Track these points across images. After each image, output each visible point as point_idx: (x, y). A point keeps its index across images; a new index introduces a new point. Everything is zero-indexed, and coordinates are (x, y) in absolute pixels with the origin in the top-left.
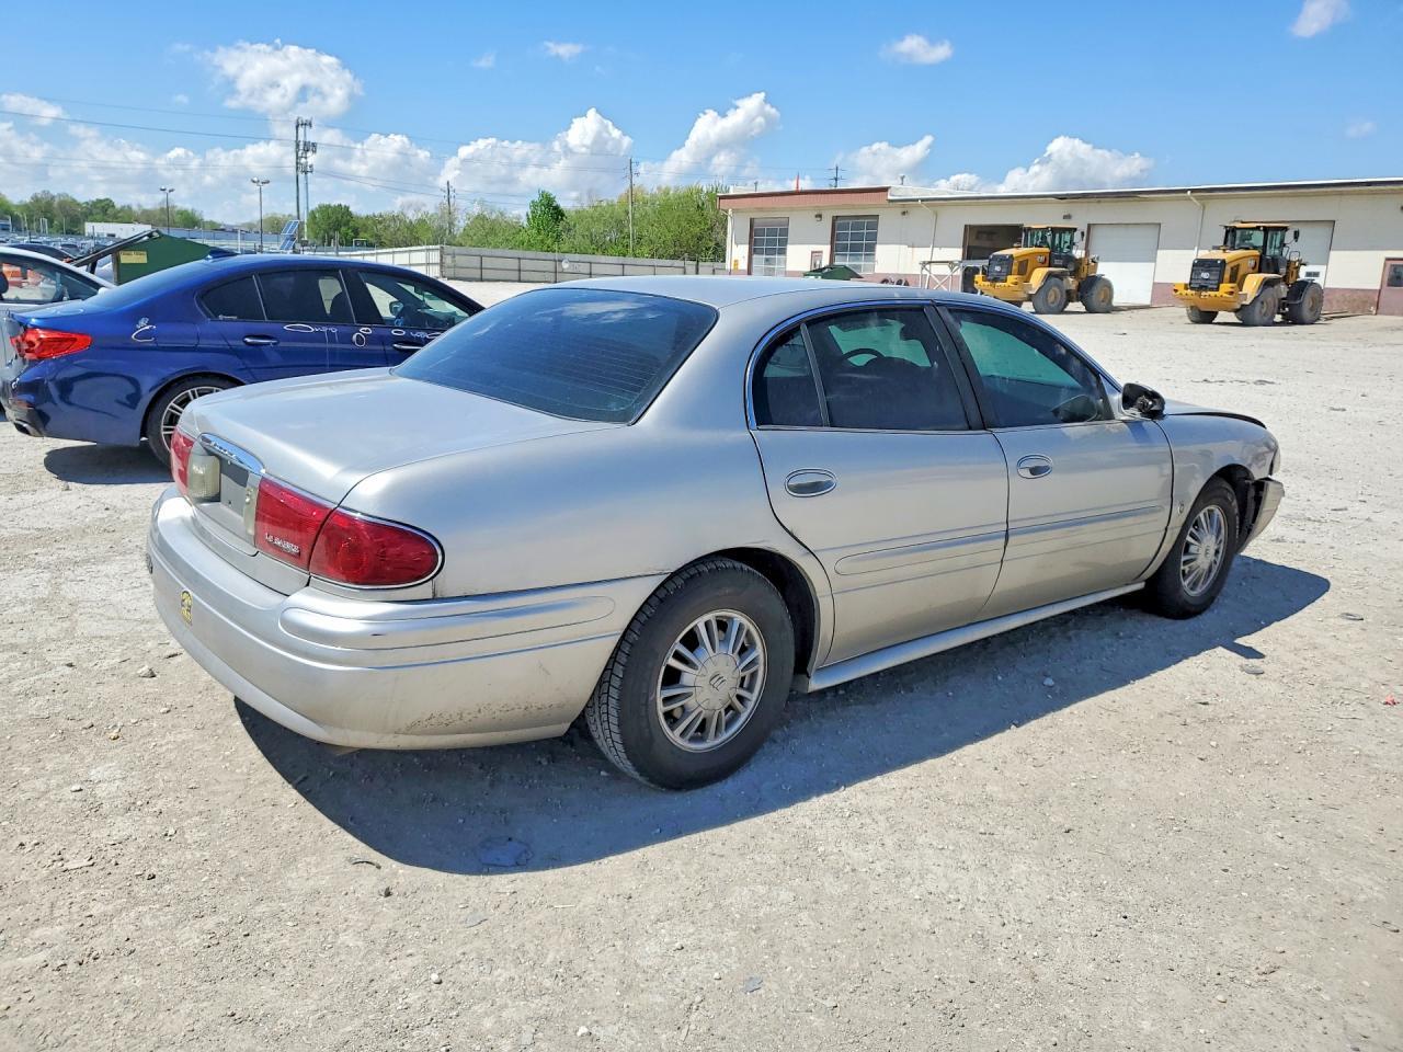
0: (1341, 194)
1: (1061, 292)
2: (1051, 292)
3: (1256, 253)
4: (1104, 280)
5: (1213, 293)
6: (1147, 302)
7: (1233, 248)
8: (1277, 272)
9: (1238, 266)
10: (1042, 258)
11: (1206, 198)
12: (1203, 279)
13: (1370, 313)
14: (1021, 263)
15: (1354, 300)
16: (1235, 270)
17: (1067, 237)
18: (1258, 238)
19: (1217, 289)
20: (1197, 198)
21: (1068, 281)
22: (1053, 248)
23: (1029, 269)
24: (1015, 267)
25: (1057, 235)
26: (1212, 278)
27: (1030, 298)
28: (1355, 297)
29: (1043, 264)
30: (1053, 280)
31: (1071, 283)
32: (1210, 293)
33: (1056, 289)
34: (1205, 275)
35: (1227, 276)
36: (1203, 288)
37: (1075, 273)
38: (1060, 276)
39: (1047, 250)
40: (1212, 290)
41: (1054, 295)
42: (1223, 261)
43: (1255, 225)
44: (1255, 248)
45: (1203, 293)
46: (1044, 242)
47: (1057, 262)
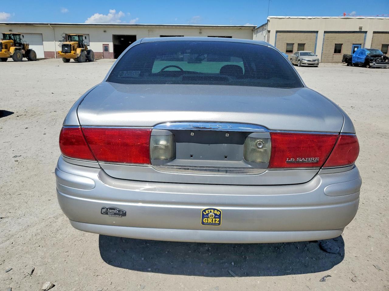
0: (89, 27)
1: (21, 55)
2: (18, 55)
3: (77, 42)
4: (33, 50)
5: (70, 54)
6: (43, 57)
7: (71, 41)
8: (83, 48)
9: (74, 46)
10: (12, 44)
11: (55, 27)
12: (66, 50)
13: (102, 58)
14: (5, 45)
15: (98, 55)
16: (74, 47)
17: (18, 37)
18: (77, 38)
19: (71, 53)
20: (52, 26)
21: (22, 51)
22: (15, 41)
23: (8, 47)
24: (4, 47)
25: (15, 36)
26: (68, 49)
27: (11, 57)
28: (98, 54)
29: (12, 46)
30: (18, 51)
31: (23, 52)
32: (68, 54)
33: (19, 53)
34: (66, 49)
35: (72, 49)
36: (66, 52)
37: (24, 48)
38: (20, 49)
39: (13, 41)
40: (69, 53)
41: (19, 55)
42: (70, 45)
43: (75, 35)
44: (76, 41)
45: (67, 54)
46: (10, 38)
47: (17, 45)
